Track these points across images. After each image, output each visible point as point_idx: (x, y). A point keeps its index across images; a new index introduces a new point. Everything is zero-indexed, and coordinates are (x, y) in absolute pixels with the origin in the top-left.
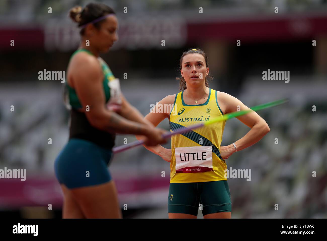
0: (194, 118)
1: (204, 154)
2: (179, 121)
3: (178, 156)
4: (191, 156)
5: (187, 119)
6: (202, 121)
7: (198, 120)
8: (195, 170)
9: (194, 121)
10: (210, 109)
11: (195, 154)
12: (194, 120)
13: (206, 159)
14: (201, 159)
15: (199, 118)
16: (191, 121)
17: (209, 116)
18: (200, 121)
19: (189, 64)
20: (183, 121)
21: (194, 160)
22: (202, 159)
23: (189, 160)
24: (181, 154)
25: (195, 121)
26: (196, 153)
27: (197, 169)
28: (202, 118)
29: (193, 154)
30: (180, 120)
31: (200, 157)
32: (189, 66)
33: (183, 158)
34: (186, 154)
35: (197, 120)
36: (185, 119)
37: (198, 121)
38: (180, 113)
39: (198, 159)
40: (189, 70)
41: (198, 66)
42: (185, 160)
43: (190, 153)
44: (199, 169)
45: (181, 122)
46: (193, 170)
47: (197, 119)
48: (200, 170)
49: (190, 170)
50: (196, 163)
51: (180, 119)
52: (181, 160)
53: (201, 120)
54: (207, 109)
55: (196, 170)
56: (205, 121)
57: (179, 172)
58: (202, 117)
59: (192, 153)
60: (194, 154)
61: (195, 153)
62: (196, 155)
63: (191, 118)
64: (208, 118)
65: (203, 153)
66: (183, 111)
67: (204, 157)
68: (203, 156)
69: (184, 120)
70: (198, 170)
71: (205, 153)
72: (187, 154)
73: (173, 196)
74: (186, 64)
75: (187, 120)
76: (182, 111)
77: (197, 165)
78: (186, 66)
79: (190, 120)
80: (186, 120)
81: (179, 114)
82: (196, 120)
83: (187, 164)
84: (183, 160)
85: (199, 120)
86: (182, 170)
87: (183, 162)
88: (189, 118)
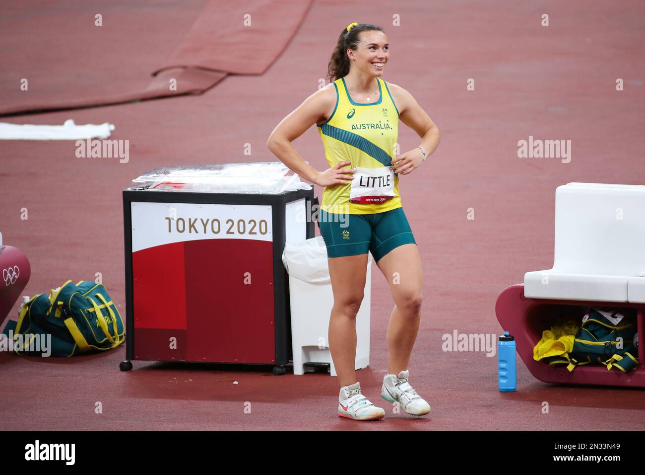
0: (371, 124)
1: (388, 178)
4: (377, 181)
5: (363, 125)
7: (377, 127)
8: (378, 200)
10: (387, 110)
12: (372, 127)
13: (389, 184)
15: (377, 124)
16: (368, 128)
17: (388, 121)
19: (375, 46)
20: (358, 129)
21: (379, 186)
23: (373, 186)
27: (381, 199)
28: (380, 124)
30: (353, 127)
31: (385, 182)
33: (364, 183)
35: (375, 127)
36: (360, 125)
38: (350, 115)
39: (384, 185)
41: (385, 49)
42: (368, 186)
46: (376, 200)
47: (374, 125)
48: (384, 200)
49: (372, 200)
50: (381, 191)
52: (361, 185)
53: (380, 127)
54: (383, 110)
56: (385, 128)
57: (353, 201)
59: (378, 178)
62: (381, 179)
63: (368, 125)
64: (387, 124)
66: (354, 113)
67: (388, 182)
68: (387, 180)
69: (359, 127)
71: (389, 176)
72: (372, 178)
73: (348, 232)
74: (372, 46)
76: (352, 113)
78: (370, 48)
79: (366, 126)
80: (362, 127)
81: (349, 117)
83: (369, 192)
84: (364, 186)
86: (359, 200)
87: (362, 188)
88: (365, 124)
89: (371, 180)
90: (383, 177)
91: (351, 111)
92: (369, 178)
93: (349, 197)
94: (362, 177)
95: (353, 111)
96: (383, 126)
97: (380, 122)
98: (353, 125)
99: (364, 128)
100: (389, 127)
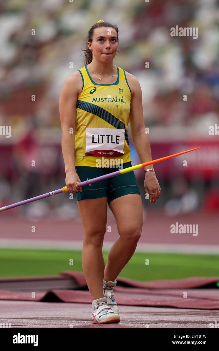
1: (118, 138)
2: (93, 101)
3: (89, 137)
4: (105, 138)
5: (102, 99)
7: (113, 101)
8: (107, 153)
9: (109, 101)
10: (122, 89)
11: (109, 137)
13: (119, 143)
15: (113, 99)
16: (106, 101)
17: (123, 97)
18: (115, 102)
19: (102, 38)
21: (108, 142)
22: (116, 143)
23: (103, 142)
24: (93, 135)
26: (111, 136)
28: (116, 99)
31: (114, 141)
32: (103, 41)
33: (96, 140)
35: (112, 101)
36: (99, 98)
37: (112, 102)
38: (92, 91)
39: (112, 143)
40: (102, 45)
41: (112, 41)
42: (98, 142)
43: (104, 136)
45: (96, 101)
47: (111, 99)
48: (113, 154)
49: (103, 153)
50: (110, 147)
52: (93, 142)
54: (119, 89)
55: (109, 154)
56: (120, 102)
57: (89, 154)
59: (106, 136)
60: (108, 136)
61: (110, 136)
62: (110, 138)
64: (122, 99)
65: (117, 136)
67: (118, 141)
68: (117, 139)
69: (98, 100)
70: (111, 154)
71: (119, 136)
72: (101, 135)
74: (100, 38)
77: (110, 148)
78: (99, 40)
79: (105, 100)
81: (91, 93)
83: (99, 147)
84: (96, 142)
86: (93, 153)
87: (95, 144)
88: (103, 98)
89: (101, 137)
90: (112, 136)
91: (93, 89)
92: (99, 135)
95: (95, 89)
96: (118, 100)
97: (116, 97)
98: (94, 99)
99: (103, 101)
100: (123, 102)
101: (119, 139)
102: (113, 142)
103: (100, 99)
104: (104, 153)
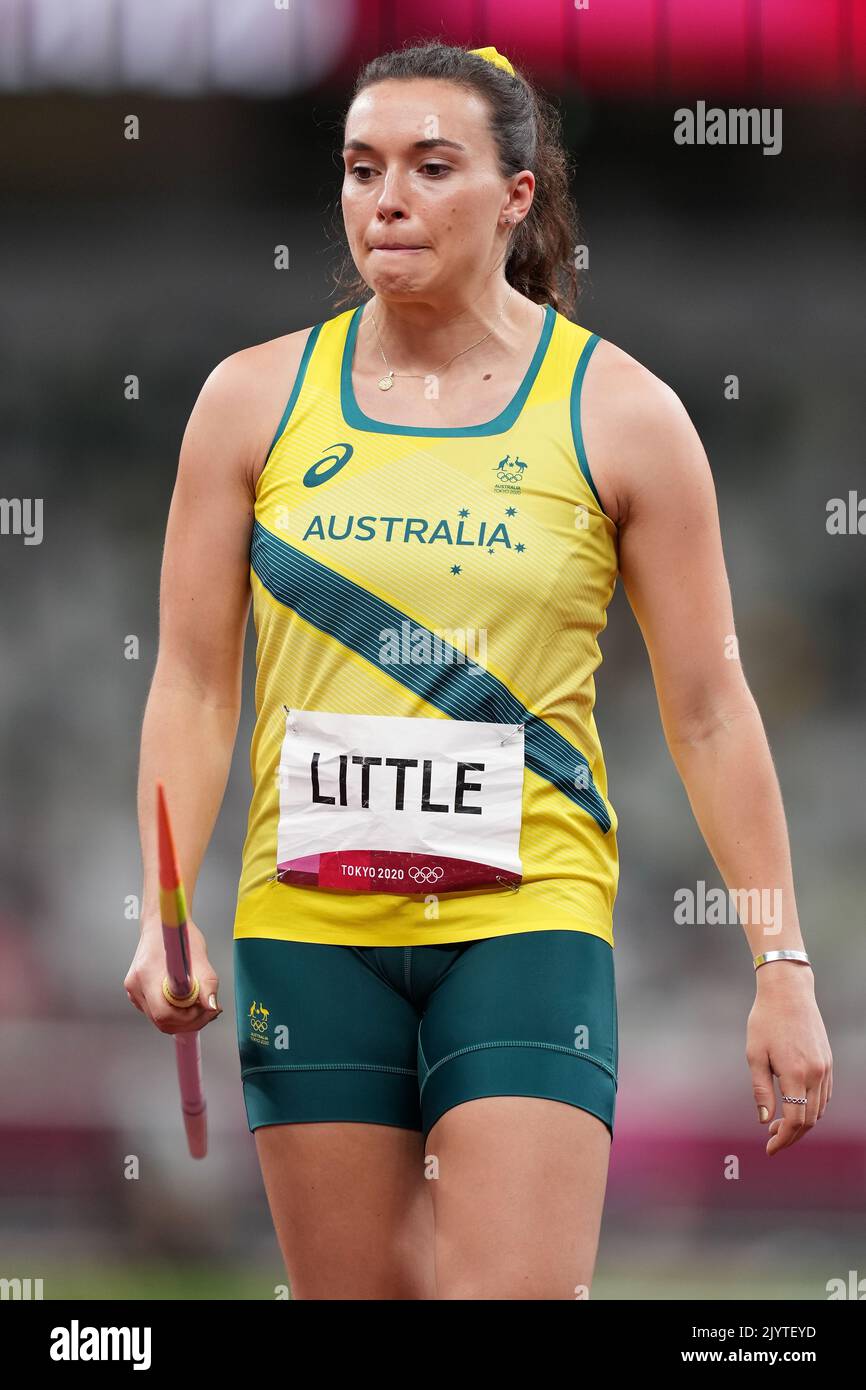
0: (410, 521)
1: (471, 777)
2: (309, 532)
4: (383, 778)
5: (365, 523)
6: (459, 542)
7: (435, 536)
8: (399, 874)
9: (406, 539)
10: (522, 465)
11: (408, 770)
12: (408, 532)
13: (477, 811)
14: (444, 809)
15: (444, 523)
16: (389, 539)
17: (511, 512)
18: (450, 542)
20: (332, 535)
21: (399, 806)
22: (452, 808)
23: (365, 803)
25: (413, 537)
26: (421, 764)
27: (414, 872)
28: (462, 524)
29: (394, 769)
30: (316, 529)
31: (443, 794)
33: (330, 789)
34: (350, 761)
35: (427, 536)
36: (351, 519)
37: (431, 541)
38: (319, 471)
39: (427, 806)
42: (344, 802)
43: (377, 761)
44: (426, 872)
45: (322, 537)
46: (387, 873)
47: (425, 527)
48: (432, 878)
49: (370, 872)
50: (413, 832)
51: (317, 519)
52: (317, 798)
53: (454, 539)
54: (502, 465)
55: (406, 875)
56: (481, 544)
57: (294, 877)
58: (464, 513)
59: (390, 762)
60: (402, 765)
61: (413, 763)
62: (413, 776)
63: (391, 521)
64: (502, 527)
65: (462, 769)
66: (341, 464)
67: (469, 799)
68: (462, 787)
69: (339, 530)
70: (420, 878)
71: (481, 767)
72: (356, 760)
73: (265, 1012)
75: (364, 527)
76: (333, 462)
77: (415, 840)
79: (381, 528)
80: (356, 530)
82: (418, 534)
83: (349, 830)
84: (330, 801)
85: (442, 532)
86: (315, 869)
87: (324, 813)
88: (374, 519)
89: (354, 772)
90: (427, 764)
91: (330, 453)
92: (343, 758)
93: (273, 854)
94: (316, 755)
95: (341, 453)
96: (471, 534)
99: (367, 534)
100: (506, 540)
101: (477, 787)
102: (432, 801)
103: (355, 521)
104: (378, 873)
